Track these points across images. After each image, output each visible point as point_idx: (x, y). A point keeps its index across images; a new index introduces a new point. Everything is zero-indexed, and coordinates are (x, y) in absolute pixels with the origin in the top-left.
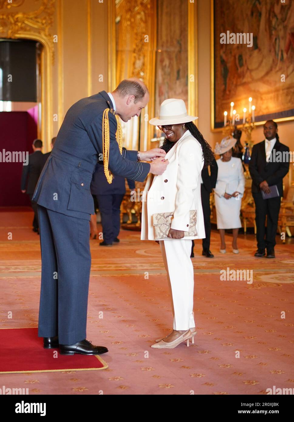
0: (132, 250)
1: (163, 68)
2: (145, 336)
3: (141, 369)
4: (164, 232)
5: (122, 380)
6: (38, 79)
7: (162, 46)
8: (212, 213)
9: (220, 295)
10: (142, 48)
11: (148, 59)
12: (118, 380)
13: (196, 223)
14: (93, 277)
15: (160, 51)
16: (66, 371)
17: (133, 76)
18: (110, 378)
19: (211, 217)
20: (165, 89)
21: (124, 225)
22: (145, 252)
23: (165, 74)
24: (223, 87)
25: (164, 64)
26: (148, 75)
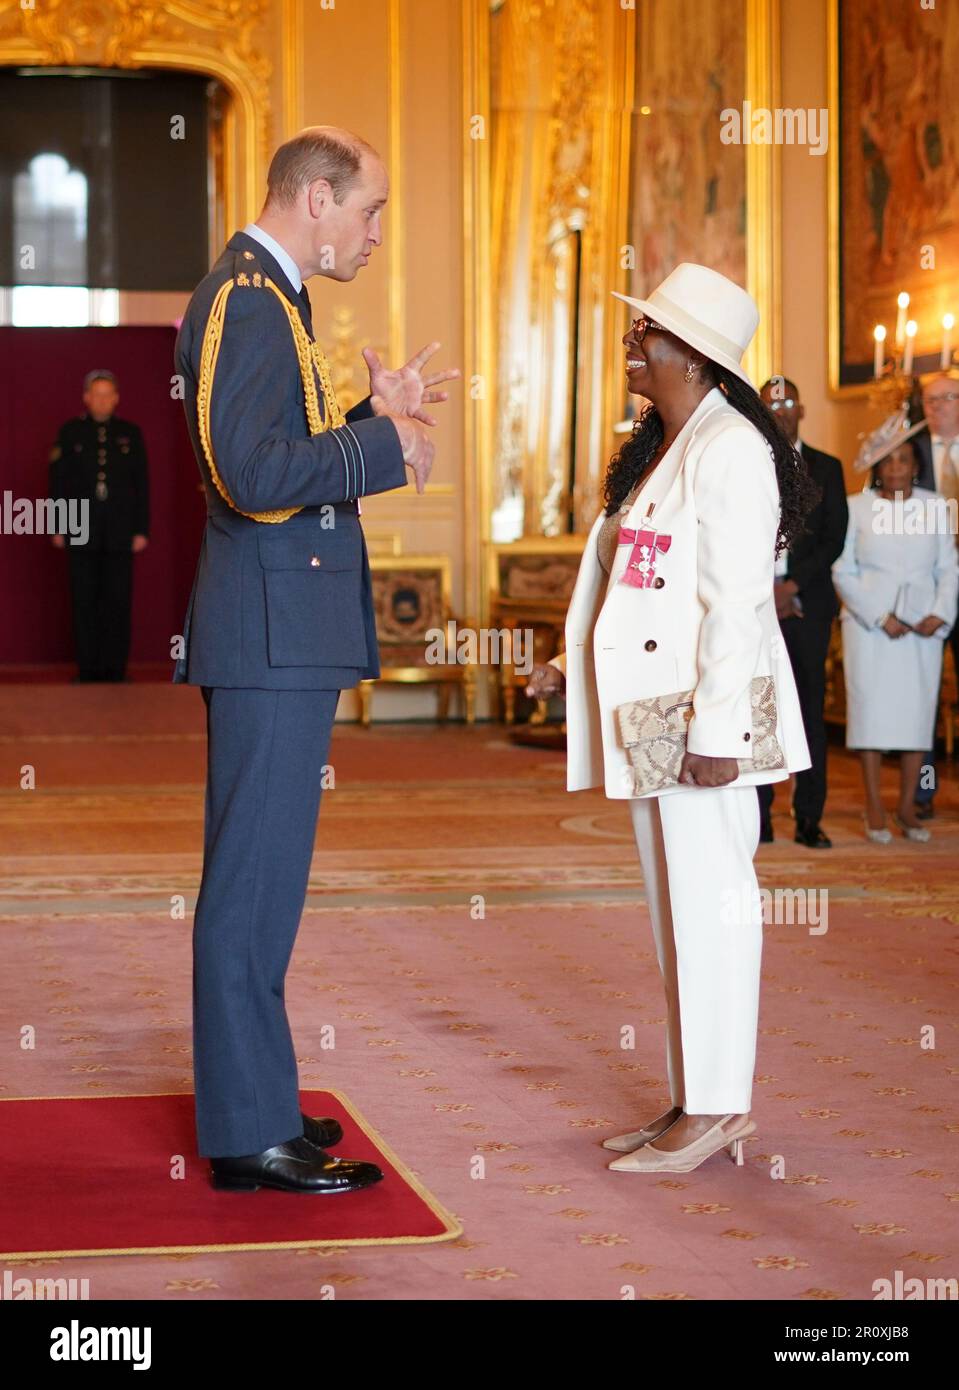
0: (549, 817)
1: (658, 174)
2: (593, 1124)
3: (579, 1239)
4: (665, 765)
5: (513, 1278)
6: (212, 209)
7: (656, 93)
8: (830, 686)
9: (861, 977)
10: (582, 100)
11: (603, 142)
12: (497, 1278)
13: (774, 722)
14: (410, 912)
15: (646, 111)
16: (311, 1248)
17: (553, 200)
18: (469, 1273)
19: (829, 700)
20: (664, 245)
21: (519, 729)
22: (594, 824)
23: (664, 193)
24: (870, 240)
25: (661, 156)
26: (605, 195)
